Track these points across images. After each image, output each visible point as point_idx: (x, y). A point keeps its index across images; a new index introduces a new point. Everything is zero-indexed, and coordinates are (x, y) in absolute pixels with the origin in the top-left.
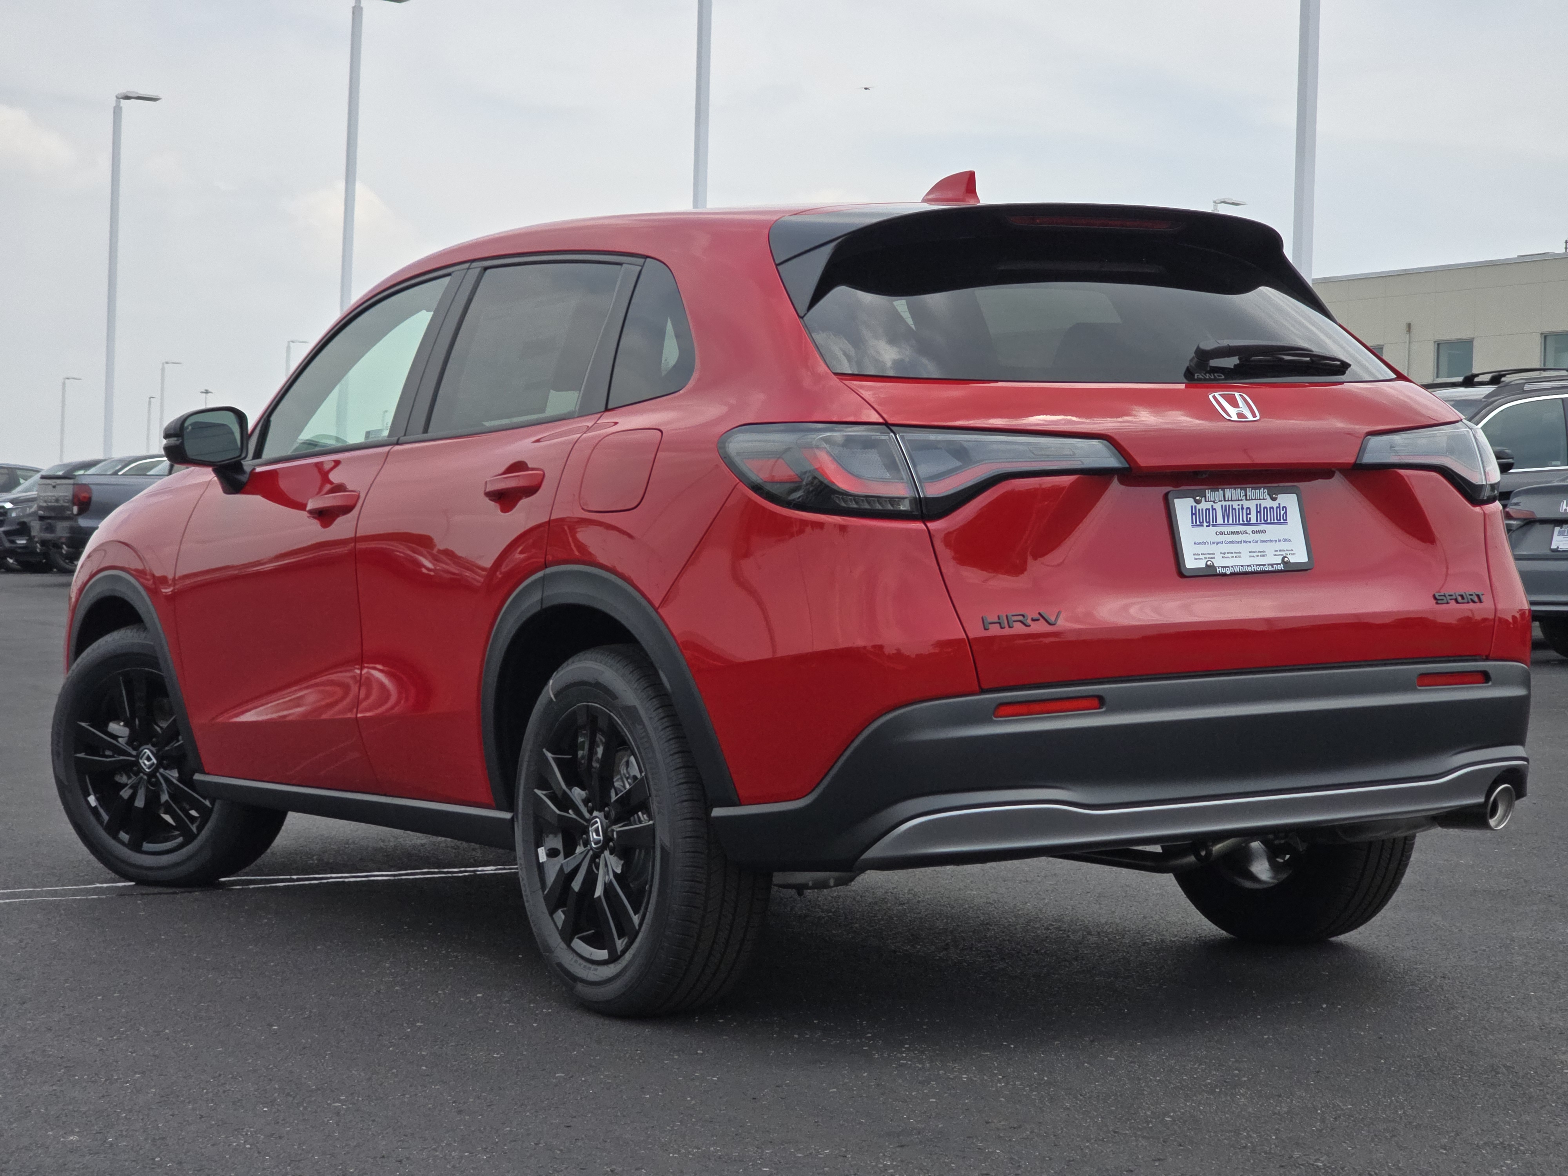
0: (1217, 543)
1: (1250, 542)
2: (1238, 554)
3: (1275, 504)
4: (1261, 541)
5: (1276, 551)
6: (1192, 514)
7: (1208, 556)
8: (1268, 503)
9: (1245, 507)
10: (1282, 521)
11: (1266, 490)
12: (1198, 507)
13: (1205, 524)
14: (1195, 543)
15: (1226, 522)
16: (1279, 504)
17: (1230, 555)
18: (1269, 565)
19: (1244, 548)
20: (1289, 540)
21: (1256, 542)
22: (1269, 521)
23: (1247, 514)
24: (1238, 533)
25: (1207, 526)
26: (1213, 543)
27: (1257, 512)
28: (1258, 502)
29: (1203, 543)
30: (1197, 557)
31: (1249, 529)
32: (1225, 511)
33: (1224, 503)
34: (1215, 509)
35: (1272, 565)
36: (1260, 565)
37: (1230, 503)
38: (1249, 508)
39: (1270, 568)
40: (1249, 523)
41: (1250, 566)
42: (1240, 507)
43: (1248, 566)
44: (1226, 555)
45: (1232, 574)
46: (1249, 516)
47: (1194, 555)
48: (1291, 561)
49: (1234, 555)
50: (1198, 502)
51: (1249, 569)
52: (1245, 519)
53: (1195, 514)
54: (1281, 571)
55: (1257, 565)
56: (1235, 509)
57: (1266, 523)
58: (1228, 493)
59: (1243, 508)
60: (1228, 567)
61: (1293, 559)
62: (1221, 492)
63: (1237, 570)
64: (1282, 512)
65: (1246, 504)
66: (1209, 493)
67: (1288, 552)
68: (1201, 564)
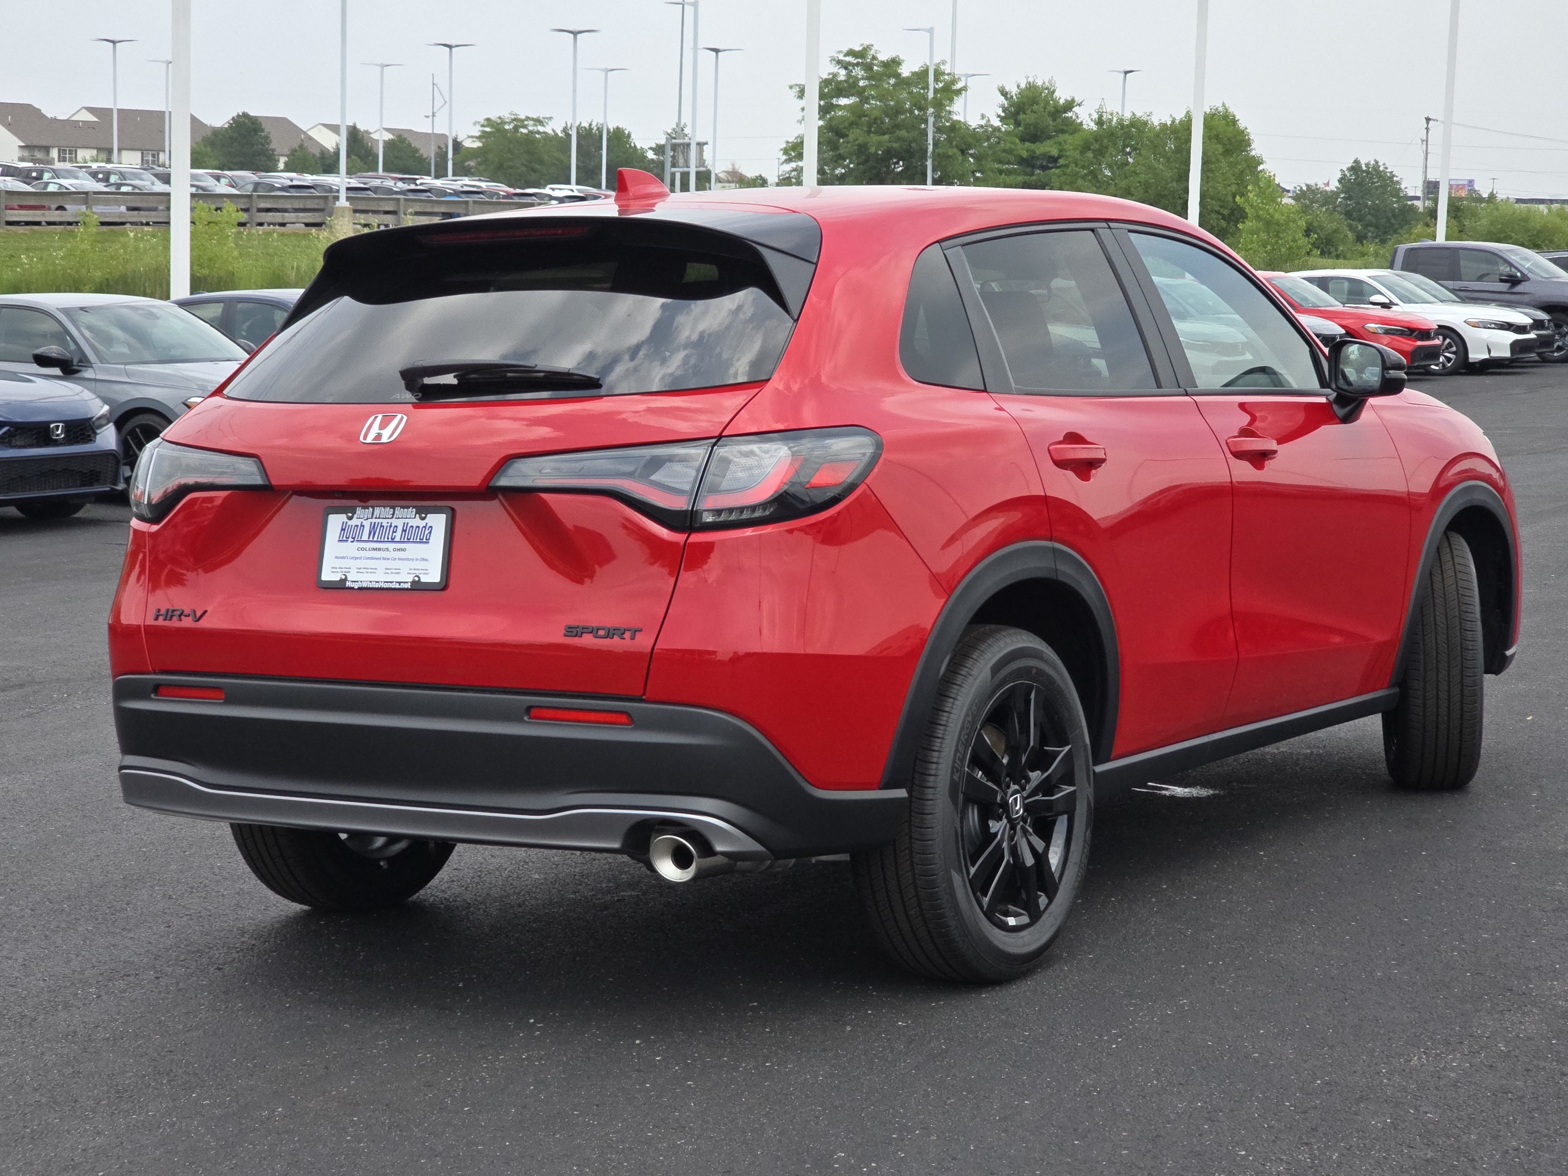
0: (356, 558)
1: (388, 559)
2: (374, 570)
3: (422, 524)
4: (400, 559)
5: (410, 569)
6: (342, 529)
7: (344, 570)
8: (417, 522)
9: (393, 525)
10: (424, 540)
11: (414, 510)
12: (350, 523)
13: (350, 539)
14: (336, 557)
15: (371, 539)
16: (427, 524)
17: (365, 571)
18: (397, 582)
19: (381, 565)
20: (426, 560)
21: (395, 559)
22: (411, 540)
23: (394, 532)
24: (380, 549)
25: (352, 542)
26: (352, 558)
27: (403, 530)
28: (406, 521)
29: (343, 558)
30: (334, 570)
31: (391, 546)
32: (373, 530)
33: (373, 520)
34: (363, 526)
35: (400, 583)
36: (387, 582)
37: (380, 521)
38: (396, 526)
39: (397, 586)
40: (393, 541)
41: (378, 582)
42: (389, 525)
43: (376, 582)
44: (361, 571)
45: (360, 589)
46: (394, 534)
47: (332, 568)
48: (422, 580)
49: (370, 571)
50: (350, 518)
51: (377, 585)
52: (390, 537)
53: (344, 530)
54: (407, 589)
55: (385, 582)
56: (383, 526)
57: (408, 541)
58: (377, 511)
59: (391, 526)
60: (357, 582)
61: (424, 579)
62: (371, 509)
63: (365, 585)
64: (427, 532)
65: (395, 522)
66: (359, 511)
67: (420, 571)
68: (336, 577)
